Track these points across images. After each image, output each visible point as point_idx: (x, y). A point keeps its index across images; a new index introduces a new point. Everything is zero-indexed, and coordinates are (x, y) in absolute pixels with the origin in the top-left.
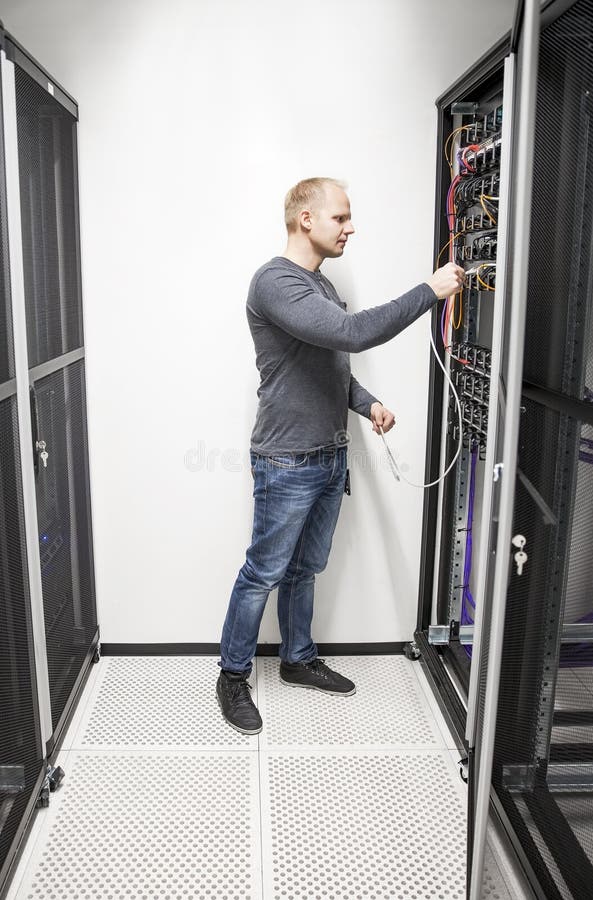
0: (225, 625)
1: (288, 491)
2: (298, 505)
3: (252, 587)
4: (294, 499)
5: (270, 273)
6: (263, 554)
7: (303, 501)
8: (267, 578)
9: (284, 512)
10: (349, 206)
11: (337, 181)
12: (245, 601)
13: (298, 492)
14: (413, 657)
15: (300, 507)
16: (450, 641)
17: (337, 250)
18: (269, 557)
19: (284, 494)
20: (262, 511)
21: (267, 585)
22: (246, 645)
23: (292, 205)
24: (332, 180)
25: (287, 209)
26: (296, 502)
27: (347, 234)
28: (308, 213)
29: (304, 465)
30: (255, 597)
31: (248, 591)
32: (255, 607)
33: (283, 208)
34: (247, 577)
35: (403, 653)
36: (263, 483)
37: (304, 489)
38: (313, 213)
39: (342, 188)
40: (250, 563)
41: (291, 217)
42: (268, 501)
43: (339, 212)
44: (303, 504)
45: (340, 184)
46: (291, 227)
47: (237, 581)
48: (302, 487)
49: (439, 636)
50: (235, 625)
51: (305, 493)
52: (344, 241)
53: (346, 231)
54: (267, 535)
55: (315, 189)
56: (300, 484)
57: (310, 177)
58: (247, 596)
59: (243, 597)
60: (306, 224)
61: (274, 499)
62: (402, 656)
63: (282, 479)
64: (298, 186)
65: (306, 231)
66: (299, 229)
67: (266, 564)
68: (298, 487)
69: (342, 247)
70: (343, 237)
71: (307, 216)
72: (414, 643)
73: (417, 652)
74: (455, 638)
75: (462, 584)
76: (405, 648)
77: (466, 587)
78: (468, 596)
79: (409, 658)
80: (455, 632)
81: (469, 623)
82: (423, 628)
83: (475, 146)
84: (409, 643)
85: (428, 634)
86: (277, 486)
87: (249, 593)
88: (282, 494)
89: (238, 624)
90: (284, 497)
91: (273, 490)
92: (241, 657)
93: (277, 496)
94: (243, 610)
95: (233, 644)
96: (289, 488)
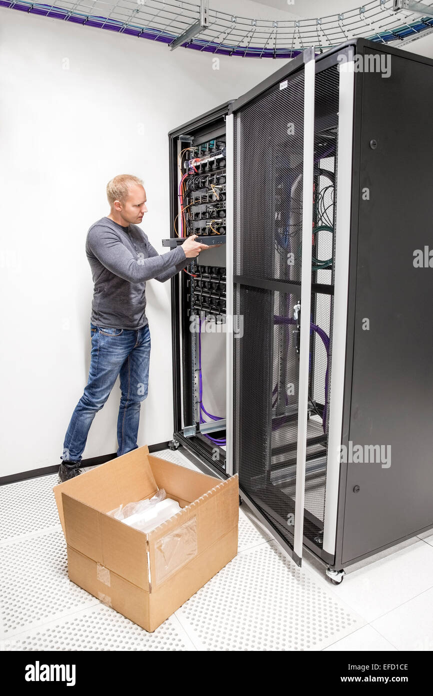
0: (67, 433)
1: (111, 350)
2: (117, 358)
3: (87, 409)
4: (115, 355)
5: (96, 228)
6: (96, 388)
7: (120, 356)
8: (98, 403)
9: (109, 363)
12: (82, 418)
13: (117, 351)
15: (118, 359)
16: (196, 433)
18: (98, 390)
19: (109, 352)
20: (95, 362)
21: (97, 407)
22: (80, 444)
26: (116, 357)
29: (121, 335)
30: (88, 416)
31: (85, 412)
32: (87, 421)
34: (85, 404)
35: (168, 447)
36: (96, 346)
37: (121, 349)
40: (87, 394)
42: (99, 356)
44: (120, 358)
47: (77, 406)
48: (119, 348)
49: (190, 432)
50: (74, 433)
51: (121, 351)
52: (141, 217)
53: (143, 212)
54: (98, 377)
56: (119, 346)
58: (83, 415)
61: (103, 354)
62: (168, 450)
63: (108, 343)
67: (96, 394)
68: (116, 347)
72: (174, 440)
73: (177, 445)
74: (198, 431)
75: (199, 400)
76: (170, 445)
77: (201, 402)
78: (202, 407)
79: (172, 450)
80: (198, 428)
81: (203, 423)
82: (179, 431)
83: (197, 159)
84: (171, 442)
85: (183, 433)
86: (105, 347)
87: (85, 413)
88: (108, 352)
89: (76, 431)
90: (109, 353)
91: (102, 349)
92: (76, 452)
93: (105, 353)
94: (80, 423)
95: (72, 444)
96: (112, 348)
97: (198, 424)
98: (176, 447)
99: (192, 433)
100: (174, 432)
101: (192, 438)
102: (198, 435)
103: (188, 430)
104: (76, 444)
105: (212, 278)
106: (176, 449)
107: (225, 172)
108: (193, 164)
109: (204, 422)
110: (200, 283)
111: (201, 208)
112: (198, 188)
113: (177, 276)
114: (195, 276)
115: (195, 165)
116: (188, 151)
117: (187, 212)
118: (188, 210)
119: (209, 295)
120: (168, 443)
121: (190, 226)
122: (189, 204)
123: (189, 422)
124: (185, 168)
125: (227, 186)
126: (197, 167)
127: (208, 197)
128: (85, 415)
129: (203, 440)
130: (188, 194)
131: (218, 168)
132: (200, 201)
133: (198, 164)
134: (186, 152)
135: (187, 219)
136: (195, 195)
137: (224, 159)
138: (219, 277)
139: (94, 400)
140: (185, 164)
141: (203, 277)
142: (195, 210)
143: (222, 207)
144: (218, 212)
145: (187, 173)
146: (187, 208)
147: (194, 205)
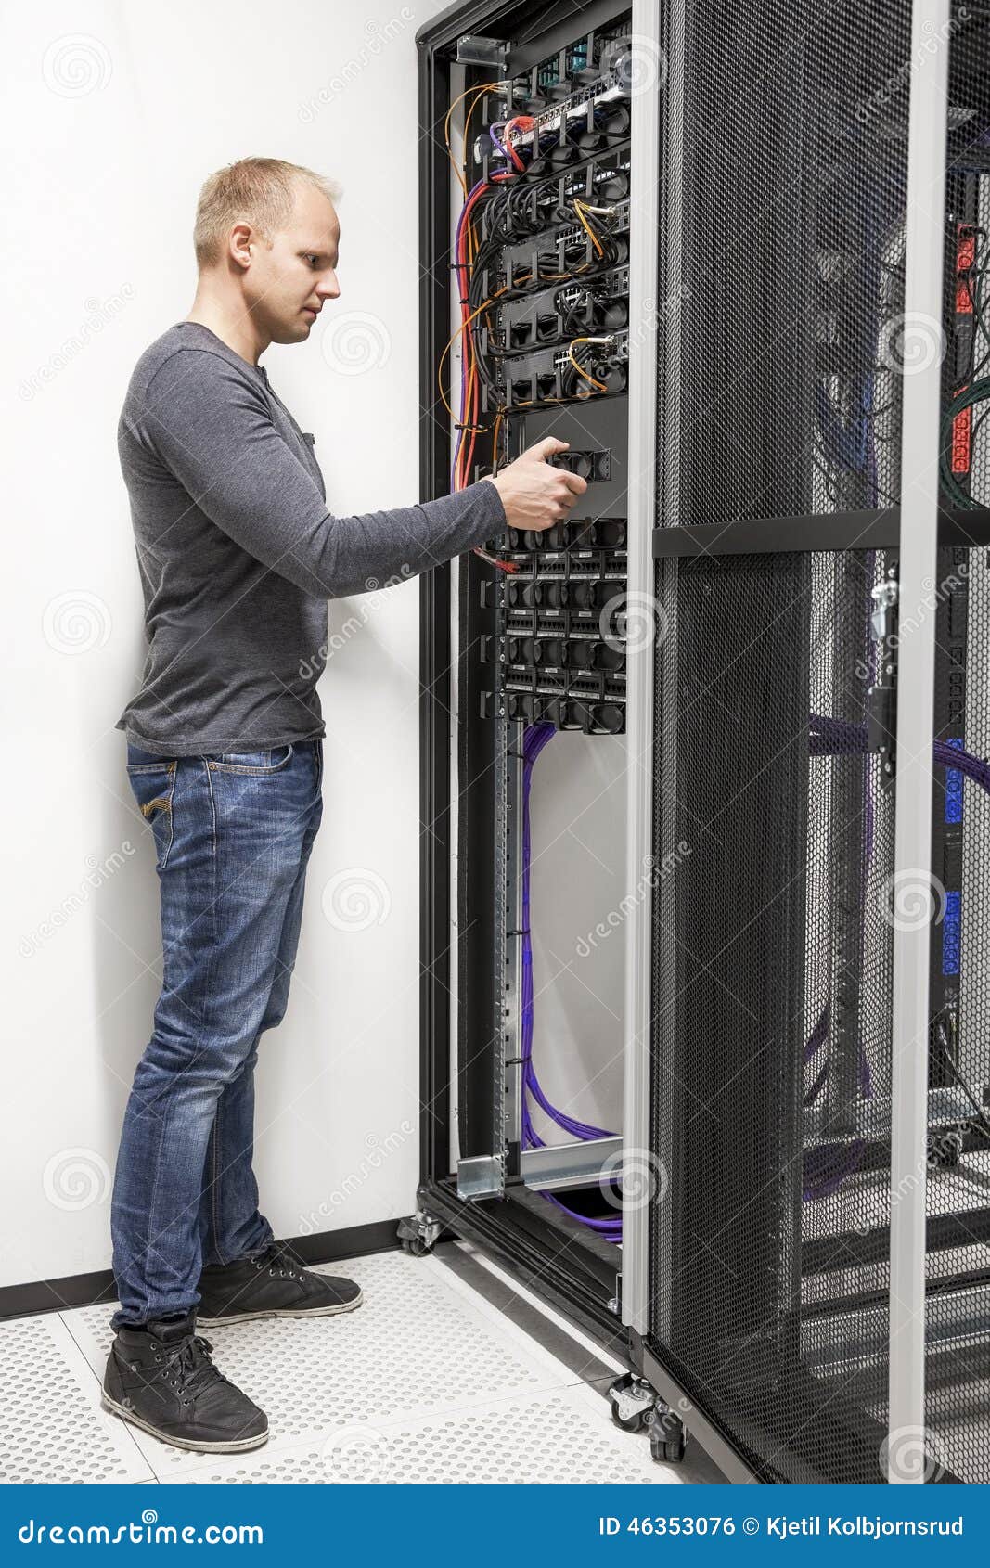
1: (265, 826)
2: (286, 857)
3: (186, 1084)
7: (291, 846)
9: (261, 877)
10: (336, 236)
11: (321, 178)
12: (177, 1123)
14: (419, 1248)
15: (289, 861)
16: (507, 1185)
17: (299, 327)
21: (228, 1067)
23: (217, 205)
24: (311, 174)
25: (202, 211)
26: (282, 850)
27: (323, 296)
28: (247, 232)
30: (201, 1106)
31: (181, 1096)
32: (200, 1132)
33: (194, 209)
35: (397, 1244)
38: (260, 233)
39: (330, 196)
41: (208, 230)
42: (221, 860)
43: (316, 243)
44: (292, 855)
45: (325, 185)
46: (207, 254)
49: (482, 1181)
51: (294, 829)
52: (315, 311)
53: (323, 288)
54: (225, 943)
55: (270, 183)
57: (266, 156)
58: (180, 1109)
59: (170, 1115)
60: (239, 255)
61: (237, 851)
62: (396, 1253)
63: (251, 801)
64: (236, 169)
65: (239, 269)
66: (225, 264)
68: (282, 814)
69: (310, 322)
70: (315, 300)
71: (246, 237)
72: (420, 1216)
73: (431, 1235)
74: (514, 1179)
75: (519, 1054)
76: (402, 1233)
77: (526, 1061)
78: (530, 1081)
79: (412, 1253)
80: (512, 1165)
81: (535, 1146)
82: (438, 1177)
83: (525, 118)
84: (408, 1220)
85: (454, 1185)
86: (242, 820)
87: (182, 1103)
88: (252, 836)
89: (166, 1187)
90: (257, 841)
91: (232, 832)
92: (180, 1276)
93: (245, 842)
94: (173, 1146)
95: (156, 1246)
96: (267, 819)
97: (514, 1149)
98: (428, 1243)
99: (493, 1187)
100: (423, 1183)
101: (489, 1204)
102: (516, 1193)
103: (472, 1174)
104: (171, 1239)
105: (574, 567)
106: (427, 1252)
107: (626, 156)
108: (510, 137)
109: (537, 1143)
110: (527, 591)
111: (538, 305)
112: (524, 231)
113: (444, 573)
114: (510, 566)
115: (515, 142)
116: (489, 93)
117: (484, 324)
118: (490, 317)
119: (562, 635)
120: (395, 1224)
121: (492, 378)
122: (490, 295)
123: (478, 1141)
124: (478, 159)
125: (632, 208)
126: (524, 153)
127: (561, 258)
128: (185, 1109)
129: (533, 1208)
130: (490, 258)
131: (602, 145)
132: (534, 276)
133: (528, 138)
134: (480, 101)
135: (484, 352)
136: (512, 256)
137: (623, 104)
138: (601, 559)
139: (216, 1042)
140: (476, 147)
141: (540, 567)
142: (512, 315)
143: (616, 289)
144: (600, 313)
145: (485, 179)
146: (482, 312)
147: (510, 299)
